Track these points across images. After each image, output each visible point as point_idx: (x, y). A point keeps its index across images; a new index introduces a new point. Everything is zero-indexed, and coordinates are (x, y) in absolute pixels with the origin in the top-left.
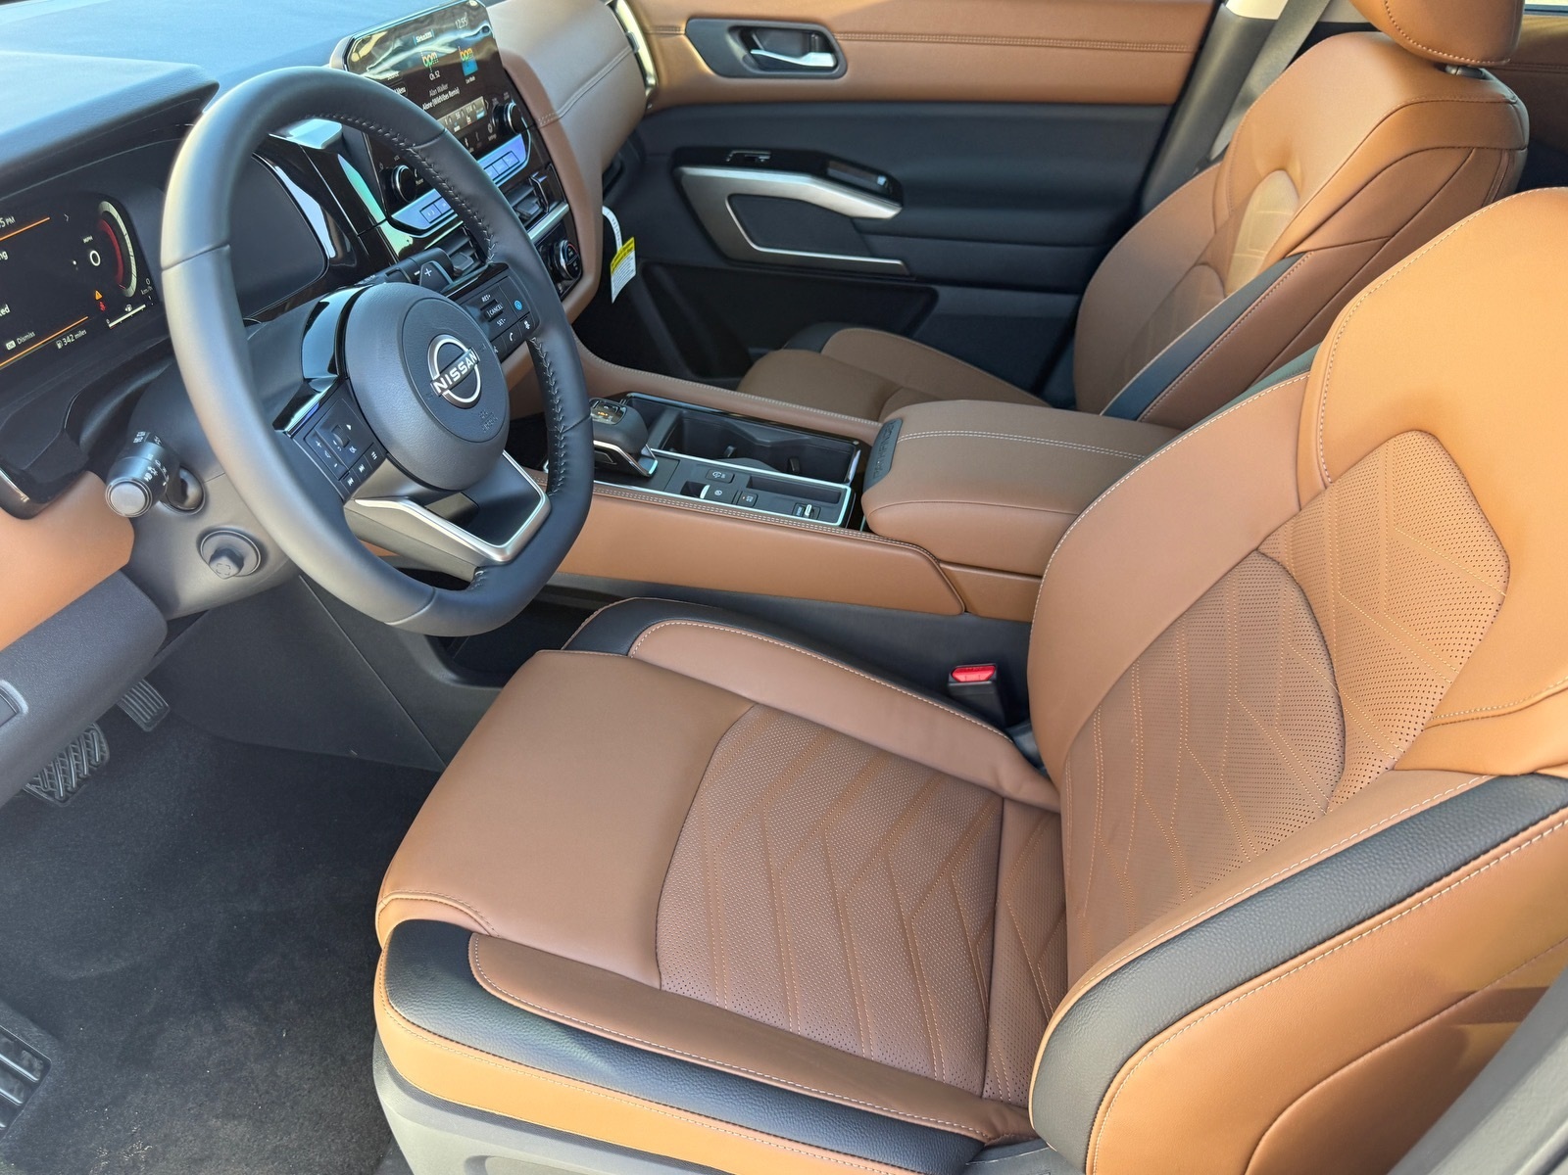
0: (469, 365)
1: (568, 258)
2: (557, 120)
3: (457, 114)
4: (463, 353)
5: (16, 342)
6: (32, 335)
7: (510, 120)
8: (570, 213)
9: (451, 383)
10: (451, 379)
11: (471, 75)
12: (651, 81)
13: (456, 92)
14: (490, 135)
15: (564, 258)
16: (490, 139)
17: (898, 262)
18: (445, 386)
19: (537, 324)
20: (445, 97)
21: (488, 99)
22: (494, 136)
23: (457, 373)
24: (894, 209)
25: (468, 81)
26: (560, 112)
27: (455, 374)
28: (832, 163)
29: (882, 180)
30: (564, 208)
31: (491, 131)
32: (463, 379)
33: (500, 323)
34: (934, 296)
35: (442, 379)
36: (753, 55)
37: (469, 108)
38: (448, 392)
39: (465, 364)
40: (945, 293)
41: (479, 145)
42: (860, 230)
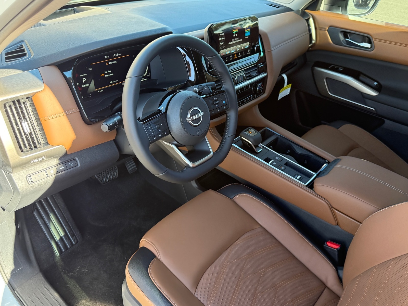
0: (199, 116)
1: (260, 88)
2: (271, 51)
3: (239, 46)
4: (200, 112)
5: (113, 82)
6: (117, 81)
7: (255, 49)
8: (266, 76)
9: (192, 119)
10: (193, 118)
11: (247, 36)
12: (313, 42)
13: (241, 40)
14: (248, 52)
15: (259, 88)
16: (248, 53)
17: (373, 109)
18: (190, 120)
19: (228, 108)
20: (237, 41)
21: (251, 43)
22: (250, 53)
23: (195, 117)
24: (376, 93)
25: (246, 38)
26: (272, 49)
27: (194, 118)
28: (361, 75)
29: (376, 83)
30: (266, 74)
31: (249, 51)
32: (196, 119)
33: (217, 106)
34: (384, 122)
35: (190, 118)
36: (346, 40)
37: (244, 45)
38: (191, 121)
39: (199, 115)
40: (387, 121)
41: (244, 55)
42: (364, 97)
